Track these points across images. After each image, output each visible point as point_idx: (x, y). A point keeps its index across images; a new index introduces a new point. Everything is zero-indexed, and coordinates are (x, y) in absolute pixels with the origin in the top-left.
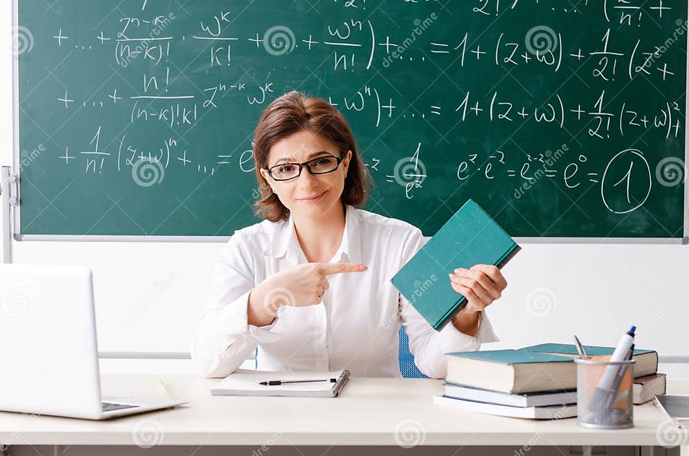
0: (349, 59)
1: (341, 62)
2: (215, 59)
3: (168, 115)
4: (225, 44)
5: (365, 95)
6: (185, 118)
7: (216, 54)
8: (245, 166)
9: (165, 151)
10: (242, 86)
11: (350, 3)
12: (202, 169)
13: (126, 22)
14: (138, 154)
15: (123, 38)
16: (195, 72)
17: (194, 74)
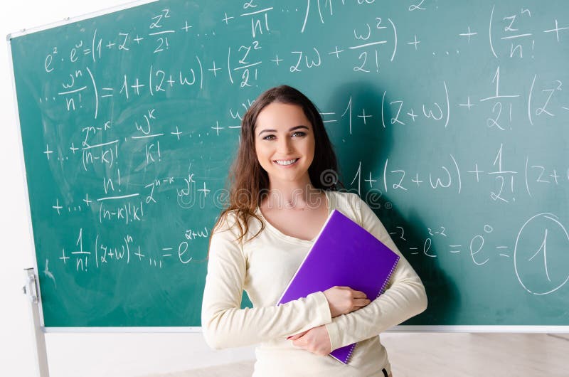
2: (149, 156)
3: (123, 213)
4: (155, 141)
6: (135, 215)
7: (150, 151)
8: (183, 258)
9: (126, 248)
10: (171, 180)
11: (245, 83)
12: (153, 262)
13: (86, 130)
14: (108, 252)
15: (86, 146)
16: (137, 170)
17: (137, 173)
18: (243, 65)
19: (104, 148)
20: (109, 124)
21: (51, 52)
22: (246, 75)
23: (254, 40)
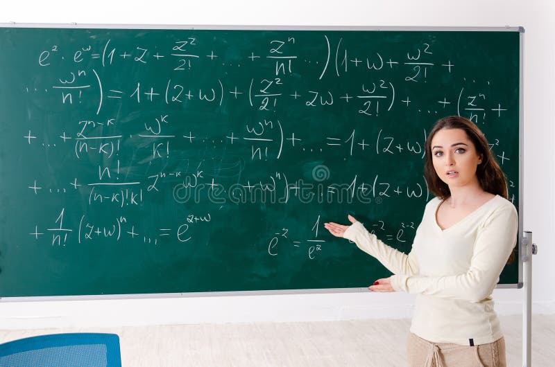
0: (263, 151)
1: (256, 154)
2: (156, 152)
3: (119, 198)
4: (165, 140)
5: (276, 179)
6: (133, 200)
7: (158, 149)
8: (182, 237)
9: (117, 227)
10: (178, 174)
11: (264, 108)
12: (147, 240)
13: (84, 124)
14: (95, 229)
15: (81, 137)
16: (140, 163)
17: (140, 165)
18: (263, 93)
19: (104, 141)
20: (112, 121)
21: (49, 49)
22: (265, 101)
23: (277, 77)
